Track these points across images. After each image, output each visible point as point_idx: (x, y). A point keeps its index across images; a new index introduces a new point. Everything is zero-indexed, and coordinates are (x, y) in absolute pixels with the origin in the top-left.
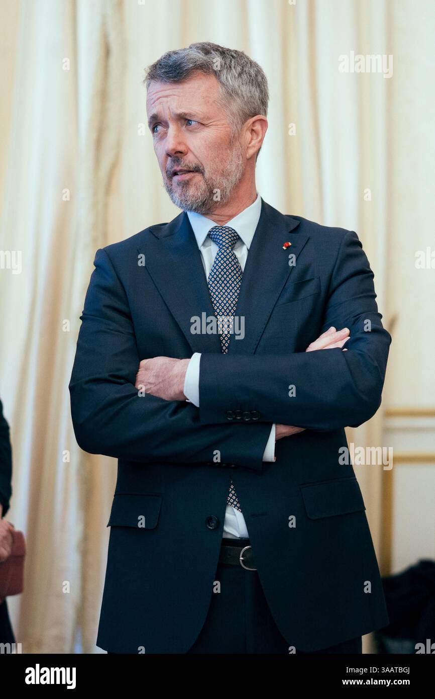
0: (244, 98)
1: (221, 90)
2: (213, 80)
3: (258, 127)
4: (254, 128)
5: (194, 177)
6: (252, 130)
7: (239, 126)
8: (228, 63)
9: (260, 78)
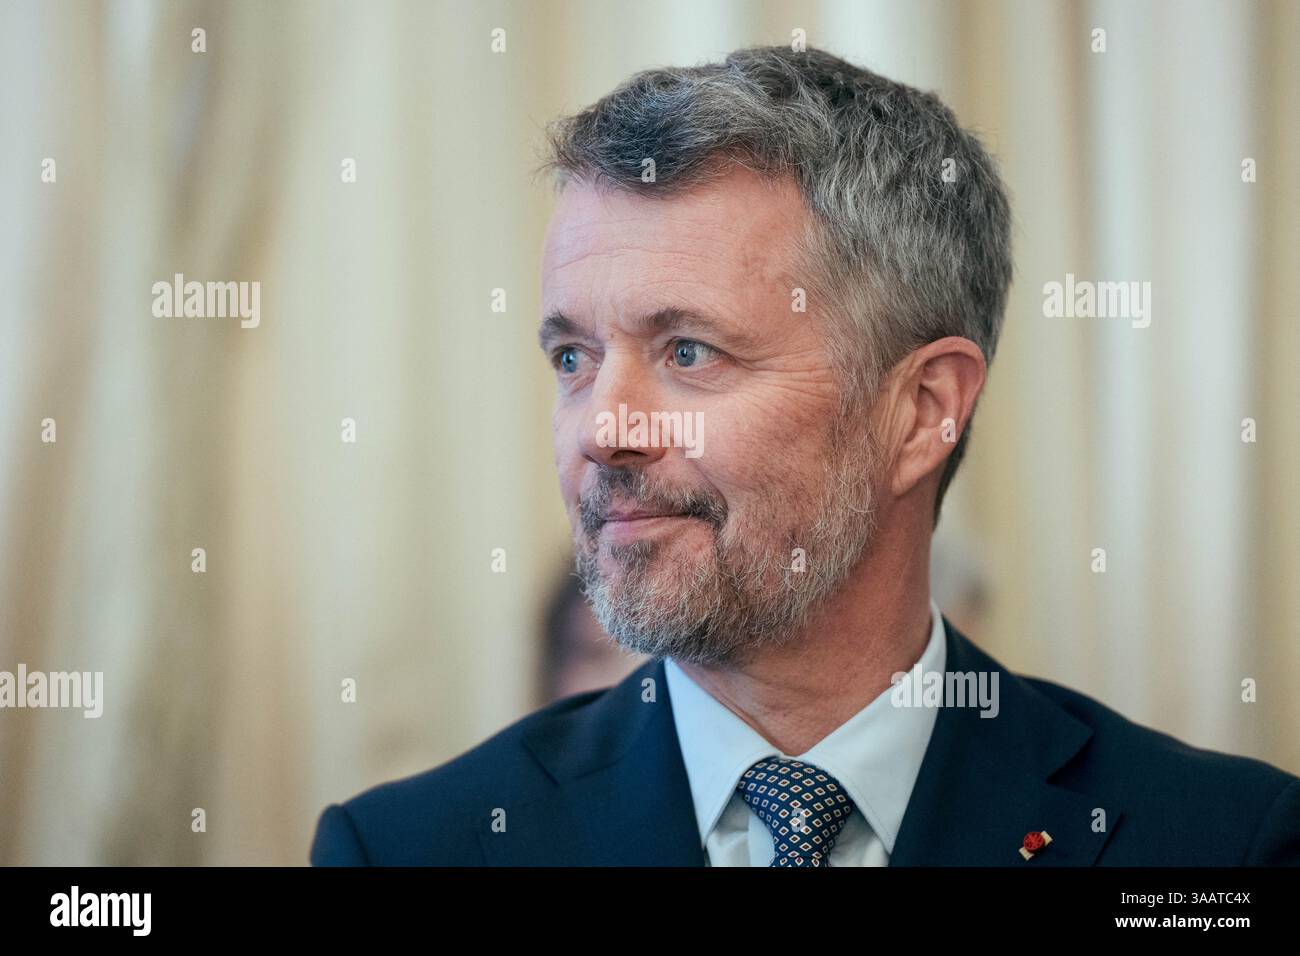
0: (898, 271)
1: (812, 236)
2: (787, 196)
3: (944, 381)
4: (931, 384)
5: (679, 533)
6: (922, 388)
7: (871, 379)
8: (853, 140)
9: (976, 203)
